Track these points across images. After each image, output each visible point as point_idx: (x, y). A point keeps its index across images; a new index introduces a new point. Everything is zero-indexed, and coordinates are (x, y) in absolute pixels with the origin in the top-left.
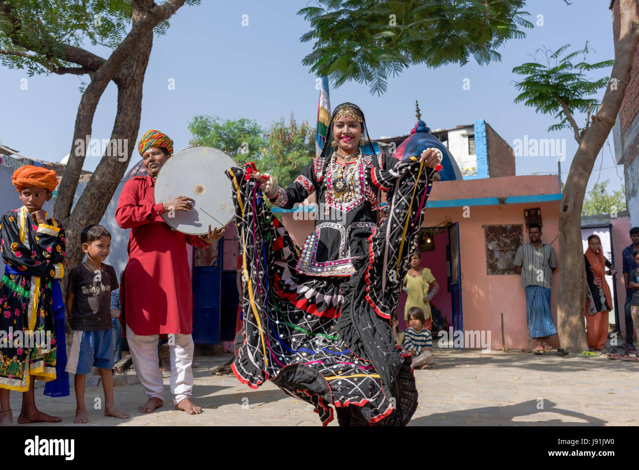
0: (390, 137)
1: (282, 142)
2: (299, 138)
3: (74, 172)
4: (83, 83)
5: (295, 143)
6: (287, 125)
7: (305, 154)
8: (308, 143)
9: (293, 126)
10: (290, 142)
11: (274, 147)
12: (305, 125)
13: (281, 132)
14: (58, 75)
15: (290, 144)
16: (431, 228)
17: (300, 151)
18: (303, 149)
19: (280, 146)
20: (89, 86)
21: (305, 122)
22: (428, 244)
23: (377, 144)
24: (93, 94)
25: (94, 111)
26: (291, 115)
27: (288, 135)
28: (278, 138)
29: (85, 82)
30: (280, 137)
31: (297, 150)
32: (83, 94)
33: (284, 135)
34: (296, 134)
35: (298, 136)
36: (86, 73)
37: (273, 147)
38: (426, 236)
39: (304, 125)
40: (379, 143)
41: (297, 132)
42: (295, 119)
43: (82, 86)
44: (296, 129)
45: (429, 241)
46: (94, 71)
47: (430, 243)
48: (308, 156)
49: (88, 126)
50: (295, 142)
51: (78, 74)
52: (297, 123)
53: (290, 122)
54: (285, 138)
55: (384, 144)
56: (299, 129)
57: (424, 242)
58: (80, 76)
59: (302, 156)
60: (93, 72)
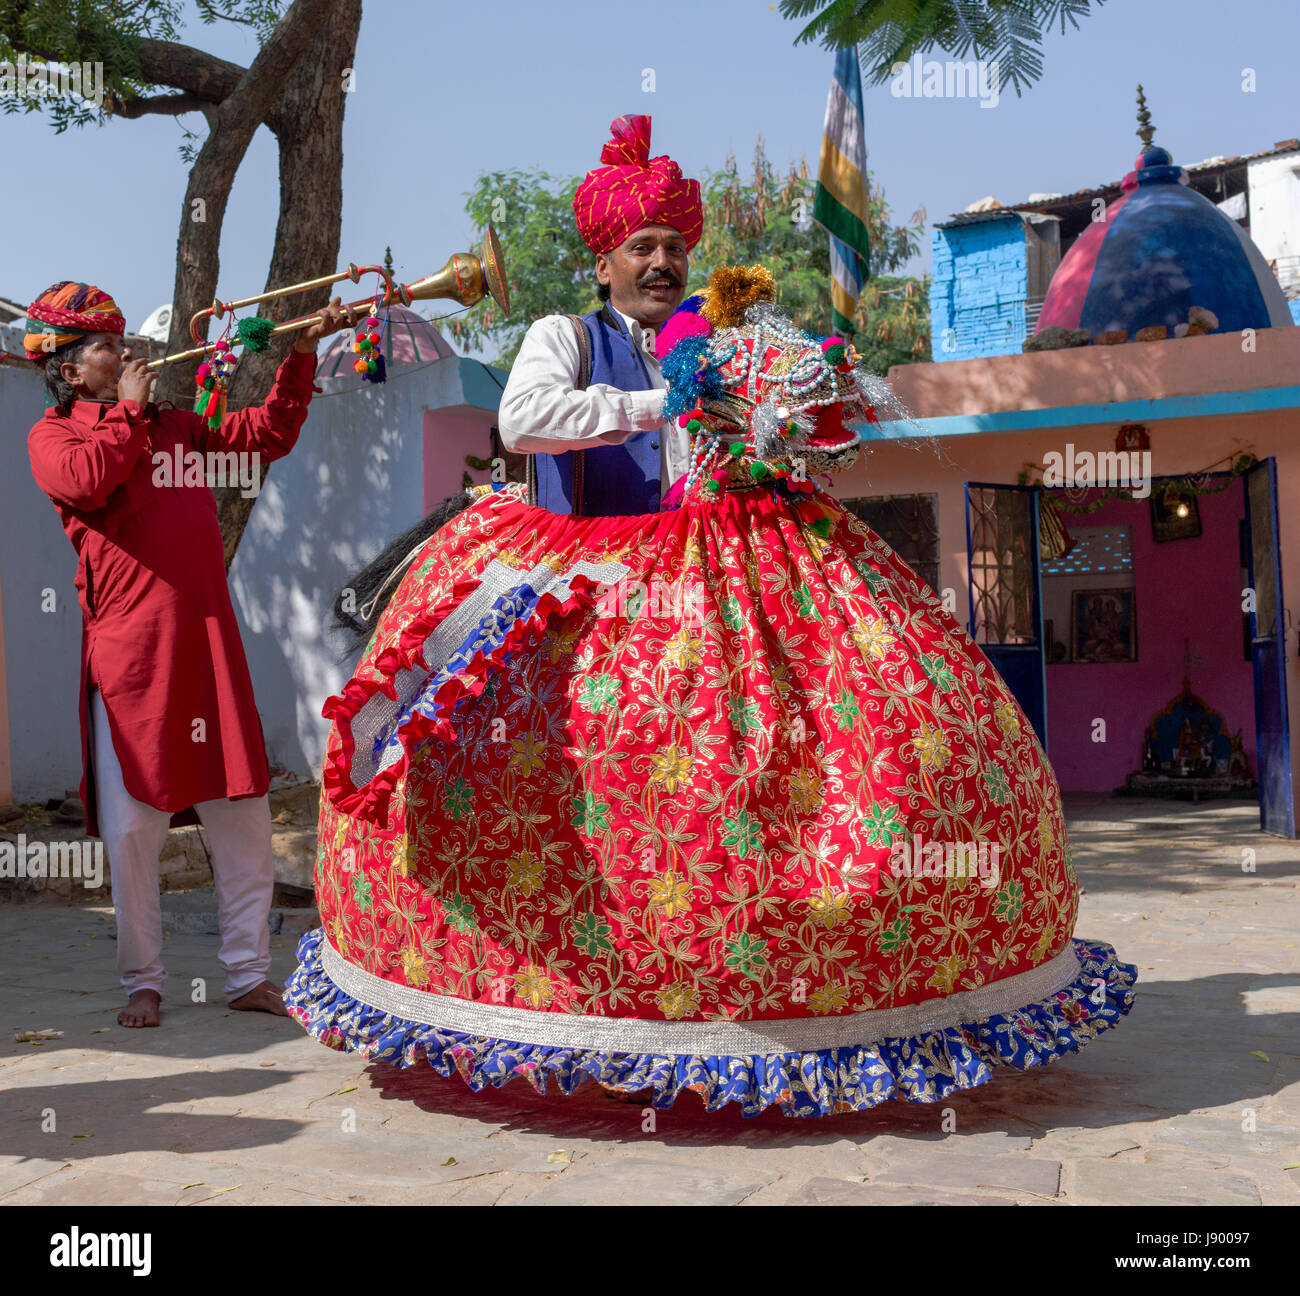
0: (1059, 195)
1: (733, 231)
2: (781, 214)
3: (183, 379)
4: (188, 135)
5: (771, 232)
6: (747, 177)
7: (802, 261)
8: (807, 228)
9: (765, 181)
10: (754, 230)
11: (712, 248)
12: (799, 175)
13: (728, 203)
14: (127, 120)
15: (754, 233)
16: (1187, 476)
17: (787, 254)
18: (795, 248)
19: (727, 244)
20: (206, 146)
21: (798, 166)
22: (1179, 519)
23: (1019, 219)
24: (218, 165)
25: (223, 212)
26: (758, 147)
27: (750, 208)
28: (721, 219)
29: (194, 131)
30: (726, 216)
31: (778, 252)
32: (191, 165)
33: (738, 210)
34: (774, 204)
35: (778, 209)
36: (196, 109)
37: (706, 247)
38: (1172, 496)
39: (795, 175)
40: (1024, 215)
41: (776, 199)
42: (769, 158)
43: (186, 142)
44: (771, 187)
45: (1183, 512)
46: (217, 102)
47: (1188, 517)
48: (810, 268)
49: (210, 253)
50: (769, 228)
51: (176, 114)
52: (774, 172)
53: (753, 170)
54: (740, 219)
55: (1041, 218)
56: (782, 186)
57: (1170, 512)
58: (179, 116)
59: (791, 268)
60: (211, 105)
